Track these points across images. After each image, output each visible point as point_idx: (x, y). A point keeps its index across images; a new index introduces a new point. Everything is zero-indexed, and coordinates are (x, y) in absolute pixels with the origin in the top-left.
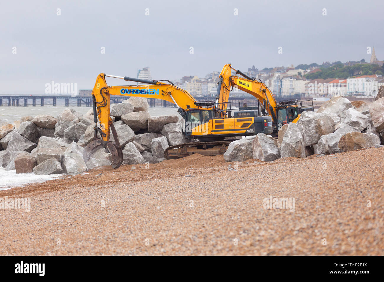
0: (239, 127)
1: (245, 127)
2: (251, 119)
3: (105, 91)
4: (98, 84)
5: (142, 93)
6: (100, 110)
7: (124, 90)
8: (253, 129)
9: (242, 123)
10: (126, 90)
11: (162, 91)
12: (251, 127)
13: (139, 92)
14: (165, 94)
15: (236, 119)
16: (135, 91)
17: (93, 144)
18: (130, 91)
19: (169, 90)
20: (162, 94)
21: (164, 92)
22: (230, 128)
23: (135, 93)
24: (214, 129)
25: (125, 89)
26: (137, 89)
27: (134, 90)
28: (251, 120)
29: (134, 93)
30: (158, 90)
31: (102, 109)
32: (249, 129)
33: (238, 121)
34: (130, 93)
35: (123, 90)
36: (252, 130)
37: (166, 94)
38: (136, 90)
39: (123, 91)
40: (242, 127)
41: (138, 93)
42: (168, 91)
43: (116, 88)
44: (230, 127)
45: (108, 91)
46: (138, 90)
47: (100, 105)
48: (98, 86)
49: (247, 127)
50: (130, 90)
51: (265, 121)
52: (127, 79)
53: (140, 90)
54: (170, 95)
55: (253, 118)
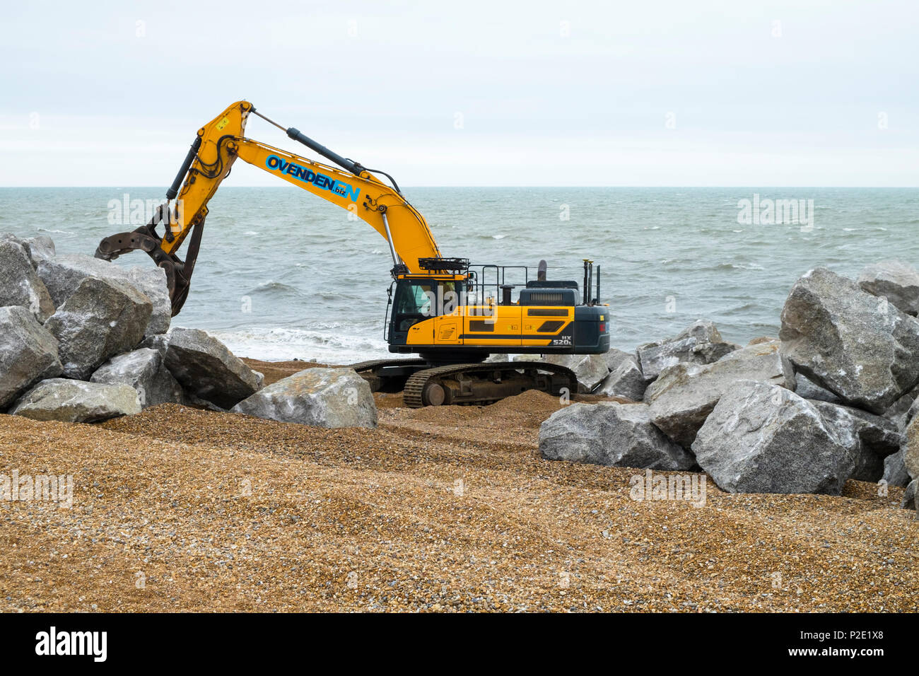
0: (534, 332)
1: (547, 331)
2: (567, 310)
3: (230, 145)
4: (225, 118)
5: (316, 183)
6: (194, 179)
7: (276, 160)
8: (569, 338)
9: (541, 320)
10: (281, 161)
11: (367, 197)
12: (565, 333)
13: (310, 178)
14: (372, 207)
15: (526, 308)
16: (303, 171)
17: (133, 241)
18: (290, 168)
19: (384, 202)
20: (365, 204)
21: (371, 201)
22: (509, 332)
23: (299, 175)
24: (467, 332)
25: (280, 158)
26: (309, 169)
27: (300, 170)
28: (565, 313)
29: (297, 175)
30: (358, 190)
31: (199, 178)
32: (559, 337)
33: (531, 313)
34: (288, 172)
35: (273, 158)
36: (566, 341)
37: (375, 208)
38: (305, 171)
39: (273, 162)
40: (540, 330)
41: (307, 179)
42: (382, 202)
43: (260, 147)
44: (509, 329)
45: (236, 148)
46: (309, 173)
47: (199, 167)
48: (221, 124)
49: (554, 330)
50: (291, 165)
51: (602, 318)
52: (294, 134)
53: (313, 174)
54: (382, 213)
55: (571, 309)
